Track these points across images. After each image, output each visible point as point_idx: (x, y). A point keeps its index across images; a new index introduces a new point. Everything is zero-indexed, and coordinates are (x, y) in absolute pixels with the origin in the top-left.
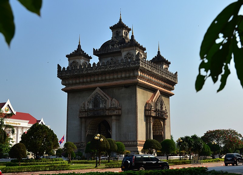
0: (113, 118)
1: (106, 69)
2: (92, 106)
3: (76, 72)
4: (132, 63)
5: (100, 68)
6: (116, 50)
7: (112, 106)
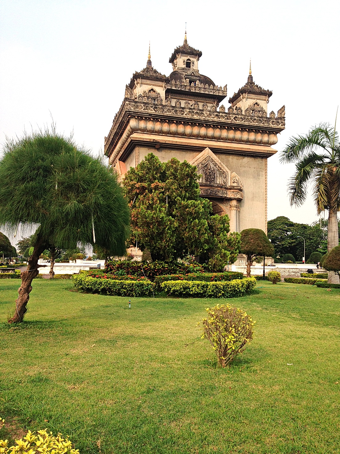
1: (228, 119)
2: (202, 178)
3: (168, 110)
5: (217, 115)
6: (206, 93)
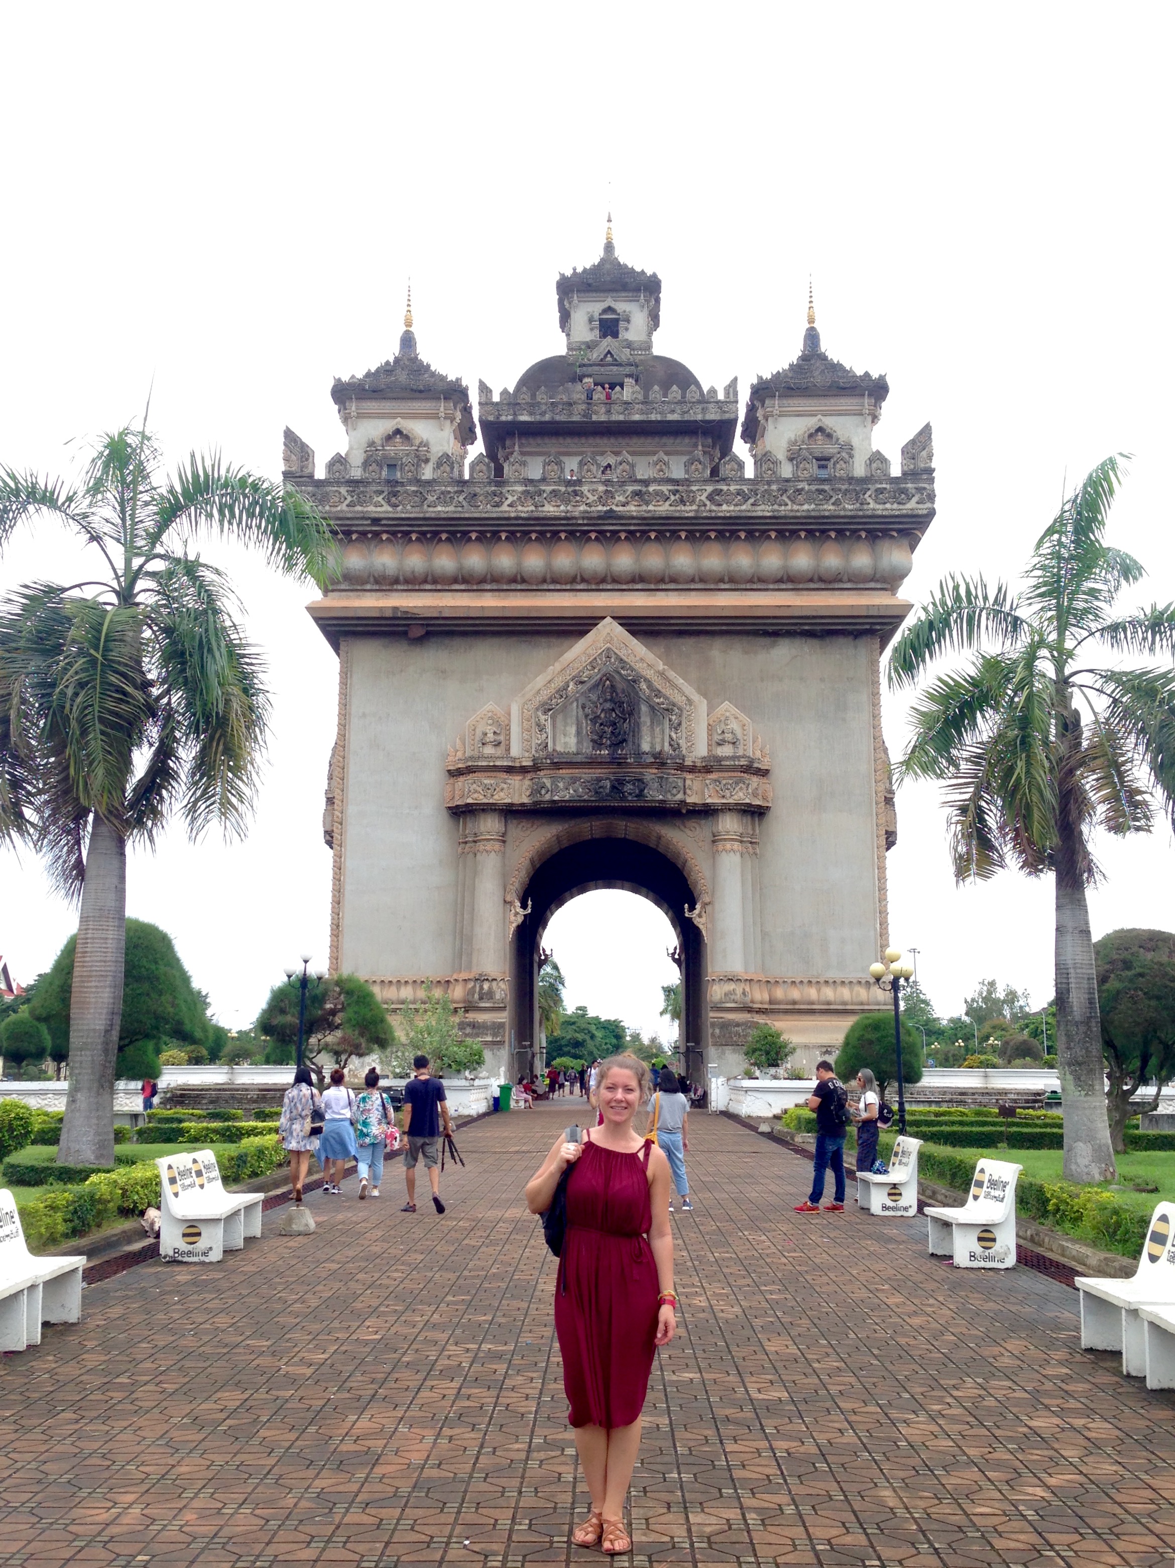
0: (729, 824)
1: (682, 502)
2: (578, 733)
3: (443, 498)
4: (880, 491)
7: (725, 751)
